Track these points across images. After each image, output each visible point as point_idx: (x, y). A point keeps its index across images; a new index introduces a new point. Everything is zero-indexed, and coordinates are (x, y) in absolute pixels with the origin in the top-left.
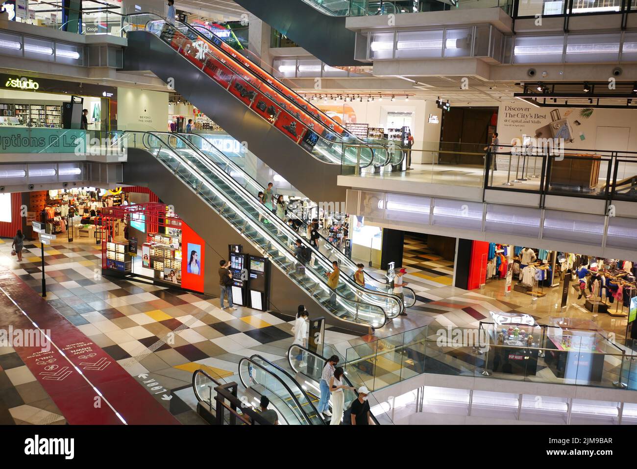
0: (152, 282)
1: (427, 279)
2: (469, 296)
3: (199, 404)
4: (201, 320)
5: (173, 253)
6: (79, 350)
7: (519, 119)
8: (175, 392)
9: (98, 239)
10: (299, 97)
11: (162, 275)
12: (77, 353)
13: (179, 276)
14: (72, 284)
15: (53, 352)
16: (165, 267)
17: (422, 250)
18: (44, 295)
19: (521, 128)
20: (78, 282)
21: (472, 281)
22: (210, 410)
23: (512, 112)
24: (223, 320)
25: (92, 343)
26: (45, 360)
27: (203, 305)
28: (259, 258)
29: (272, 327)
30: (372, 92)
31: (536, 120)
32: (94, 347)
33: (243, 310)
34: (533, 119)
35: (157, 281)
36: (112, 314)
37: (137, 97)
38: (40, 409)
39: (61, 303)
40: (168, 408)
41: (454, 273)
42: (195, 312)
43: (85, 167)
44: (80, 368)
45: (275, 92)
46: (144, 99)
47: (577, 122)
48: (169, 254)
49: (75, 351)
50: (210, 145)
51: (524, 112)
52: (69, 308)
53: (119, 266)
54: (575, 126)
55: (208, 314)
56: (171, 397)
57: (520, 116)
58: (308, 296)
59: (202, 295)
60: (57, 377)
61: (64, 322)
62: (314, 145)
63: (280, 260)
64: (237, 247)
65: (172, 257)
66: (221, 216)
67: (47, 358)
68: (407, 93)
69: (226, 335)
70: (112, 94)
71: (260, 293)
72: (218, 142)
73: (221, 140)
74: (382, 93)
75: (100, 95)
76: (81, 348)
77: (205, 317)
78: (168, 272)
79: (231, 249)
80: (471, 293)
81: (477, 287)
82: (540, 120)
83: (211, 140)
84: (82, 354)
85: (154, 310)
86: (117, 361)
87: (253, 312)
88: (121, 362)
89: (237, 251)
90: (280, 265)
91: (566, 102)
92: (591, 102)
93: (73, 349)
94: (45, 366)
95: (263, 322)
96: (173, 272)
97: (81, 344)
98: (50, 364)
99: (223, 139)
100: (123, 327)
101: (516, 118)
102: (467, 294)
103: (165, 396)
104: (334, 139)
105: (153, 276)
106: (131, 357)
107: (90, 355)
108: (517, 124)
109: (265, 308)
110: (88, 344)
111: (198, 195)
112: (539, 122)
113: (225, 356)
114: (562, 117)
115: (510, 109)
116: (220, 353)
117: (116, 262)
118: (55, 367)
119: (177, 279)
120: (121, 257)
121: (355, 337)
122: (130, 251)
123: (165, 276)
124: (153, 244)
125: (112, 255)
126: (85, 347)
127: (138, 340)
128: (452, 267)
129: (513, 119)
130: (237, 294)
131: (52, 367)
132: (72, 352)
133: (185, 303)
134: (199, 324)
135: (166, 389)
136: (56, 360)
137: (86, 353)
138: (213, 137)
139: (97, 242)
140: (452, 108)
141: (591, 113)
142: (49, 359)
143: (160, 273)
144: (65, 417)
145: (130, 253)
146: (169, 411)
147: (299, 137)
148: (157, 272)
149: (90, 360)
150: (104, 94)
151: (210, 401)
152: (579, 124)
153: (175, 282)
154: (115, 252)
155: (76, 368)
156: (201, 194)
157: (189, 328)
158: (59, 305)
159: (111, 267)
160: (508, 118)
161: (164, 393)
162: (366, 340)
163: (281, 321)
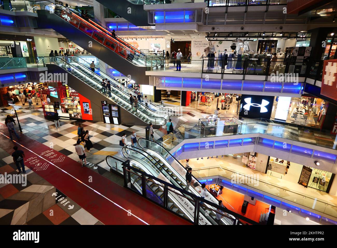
0: (69, 119)
1: (171, 104)
2: (187, 109)
3: (111, 168)
4: (96, 132)
5: (77, 106)
6: (48, 154)
7: (199, 45)
8: (98, 165)
9: (37, 103)
10: (120, 39)
11: (73, 115)
12: (48, 156)
13: (81, 115)
14: (32, 124)
15: (36, 157)
16: (74, 112)
17: (165, 93)
18: (21, 131)
19: (199, 48)
20: (35, 123)
21: (187, 103)
22: (117, 170)
23: (196, 43)
24: (105, 131)
25: (53, 150)
26: (34, 162)
27: (94, 125)
28: (114, 105)
29: (125, 130)
30: (148, 36)
31: (204, 45)
32: (54, 151)
33: (111, 125)
34: (203, 45)
35: (71, 118)
36: (57, 135)
37: (43, 40)
38: (41, 185)
39: (31, 134)
40: (97, 172)
41: (180, 101)
42: (92, 129)
43: (28, 74)
44: (52, 162)
45: (111, 37)
46: (47, 41)
47: (217, 46)
48: (75, 107)
49: (46, 155)
50: (84, 61)
51: (200, 43)
52: (35, 135)
53: (52, 114)
54: (217, 47)
55: (98, 129)
56: (97, 167)
57: (199, 44)
58: (136, 117)
59: (92, 122)
60: (43, 168)
61: (35, 142)
62: (133, 59)
63: (123, 105)
64: (105, 102)
65: (76, 108)
66: (96, 90)
67: (34, 160)
68: (162, 37)
69: (109, 137)
70: (32, 40)
71: (117, 118)
72: (86, 59)
73: (87, 58)
74: (152, 37)
75: (26, 41)
76: (49, 153)
77: (98, 131)
78: (76, 114)
79: (102, 102)
80: (187, 107)
81: (188, 105)
82: (206, 45)
83: (83, 58)
84: (50, 156)
85: (74, 131)
86: (68, 156)
87: (115, 125)
88: (69, 156)
89: (105, 103)
90: (123, 107)
91: (217, 39)
92: (225, 39)
93: (45, 154)
94: (35, 164)
95: (119, 129)
96: (78, 114)
97: (48, 151)
98: (37, 163)
99: (88, 58)
100: (64, 140)
101: (197, 45)
102: (186, 108)
103: (94, 167)
104: (139, 56)
105: (69, 116)
106: (73, 153)
107: (54, 156)
108: (198, 47)
109: (120, 123)
110: (51, 151)
111: (84, 82)
112: (205, 46)
113: (112, 145)
114: (213, 44)
115: (195, 42)
116: (110, 145)
117: (50, 113)
118: (40, 164)
119: (80, 117)
120: (53, 111)
121: (156, 130)
122: (56, 107)
123: (75, 116)
124: (66, 103)
125: (48, 110)
126: (50, 152)
127: (73, 145)
128: (180, 99)
129: (196, 45)
130: (107, 119)
131: (39, 164)
132: (45, 155)
133: (87, 126)
134: (96, 134)
135: (94, 164)
136: (39, 161)
137: (52, 155)
138: (84, 57)
139: (37, 104)
140: (175, 42)
141: (222, 43)
142: (36, 161)
143: (71, 115)
144: (54, 186)
145: (56, 108)
146: (98, 173)
147: (126, 56)
148: (70, 115)
149: (55, 158)
150: (28, 40)
151: (117, 167)
152: (218, 46)
153: (79, 117)
154: (49, 108)
155: (50, 163)
156: (85, 82)
157: (92, 136)
158: (30, 135)
159: (49, 115)
160: (195, 45)
161: (94, 166)
162: (160, 130)
163: (128, 128)
